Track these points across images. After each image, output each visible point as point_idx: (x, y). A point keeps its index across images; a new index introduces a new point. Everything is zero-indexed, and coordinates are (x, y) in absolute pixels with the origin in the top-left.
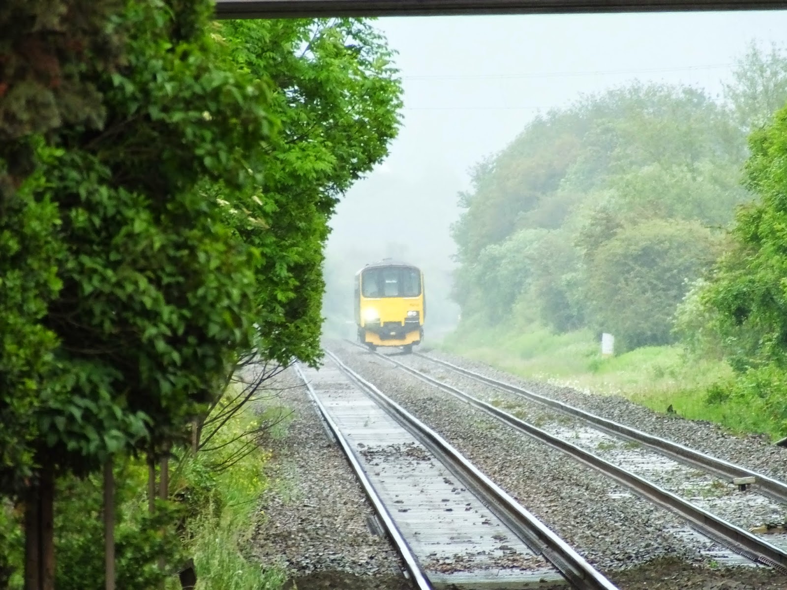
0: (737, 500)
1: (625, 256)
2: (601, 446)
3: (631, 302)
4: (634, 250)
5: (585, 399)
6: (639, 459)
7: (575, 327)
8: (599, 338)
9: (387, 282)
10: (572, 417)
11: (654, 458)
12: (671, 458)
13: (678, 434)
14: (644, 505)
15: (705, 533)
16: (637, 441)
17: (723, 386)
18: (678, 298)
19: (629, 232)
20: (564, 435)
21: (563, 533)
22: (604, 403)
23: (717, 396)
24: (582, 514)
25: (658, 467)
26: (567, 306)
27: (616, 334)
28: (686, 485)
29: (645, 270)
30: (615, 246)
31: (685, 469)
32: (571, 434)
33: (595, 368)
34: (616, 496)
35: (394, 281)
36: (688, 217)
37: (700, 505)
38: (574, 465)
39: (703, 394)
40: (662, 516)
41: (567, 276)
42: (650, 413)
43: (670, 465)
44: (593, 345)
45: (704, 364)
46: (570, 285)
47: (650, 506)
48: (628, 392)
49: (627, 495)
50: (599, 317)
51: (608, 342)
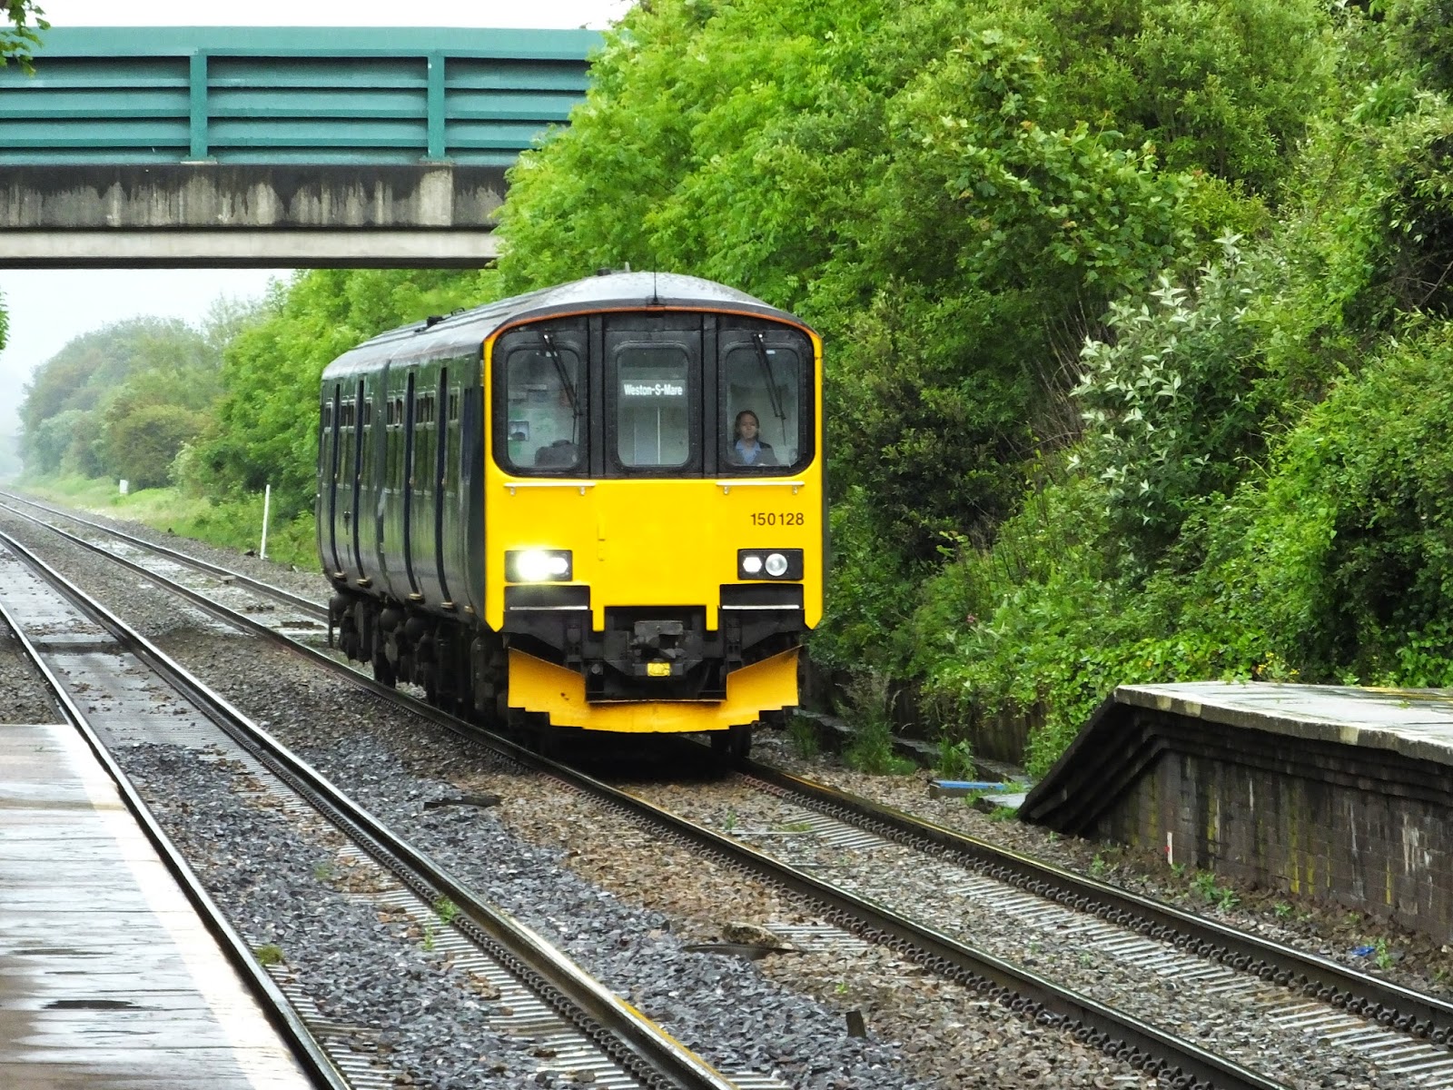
0: (222, 591)
1: (136, 428)
2: (128, 553)
3: (140, 459)
4: (142, 425)
5: (114, 523)
6: (154, 562)
7: (100, 475)
8: (118, 483)
9: (630, 390)
10: (106, 534)
11: (165, 562)
12: (175, 562)
13: (179, 546)
14: (163, 593)
15: (206, 612)
16: (151, 550)
17: (205, 515)
18: (172, 457)
19: (138, 412)
20: (102, 546)
21: (112, 609)
22: (127, 526)
23: (202, 522)
24: (124, 598)
25: (167, 568)
26: (96, 461)
27: (130, 480)
28: (188, 581)
29: (148, 438)
30: (128, 423)
31: (186, 570)
32: (106, 545)
33: (115, 502)
34: (143, 587)
35: (673, 390)
36: (178, 404)
37: (201, 593)
38: (112, 566)
39: (192, 521)
40: (176, 600)
41: (95, 442)
42: (158, 532)
43: (176, 567)
44: (114, 488)
45: (190, 502)
46: (99, 447)
47: (167, 594)
48: (141, 518)
49: (151, 586)
50: (117, 469)
51: (124, 484)
